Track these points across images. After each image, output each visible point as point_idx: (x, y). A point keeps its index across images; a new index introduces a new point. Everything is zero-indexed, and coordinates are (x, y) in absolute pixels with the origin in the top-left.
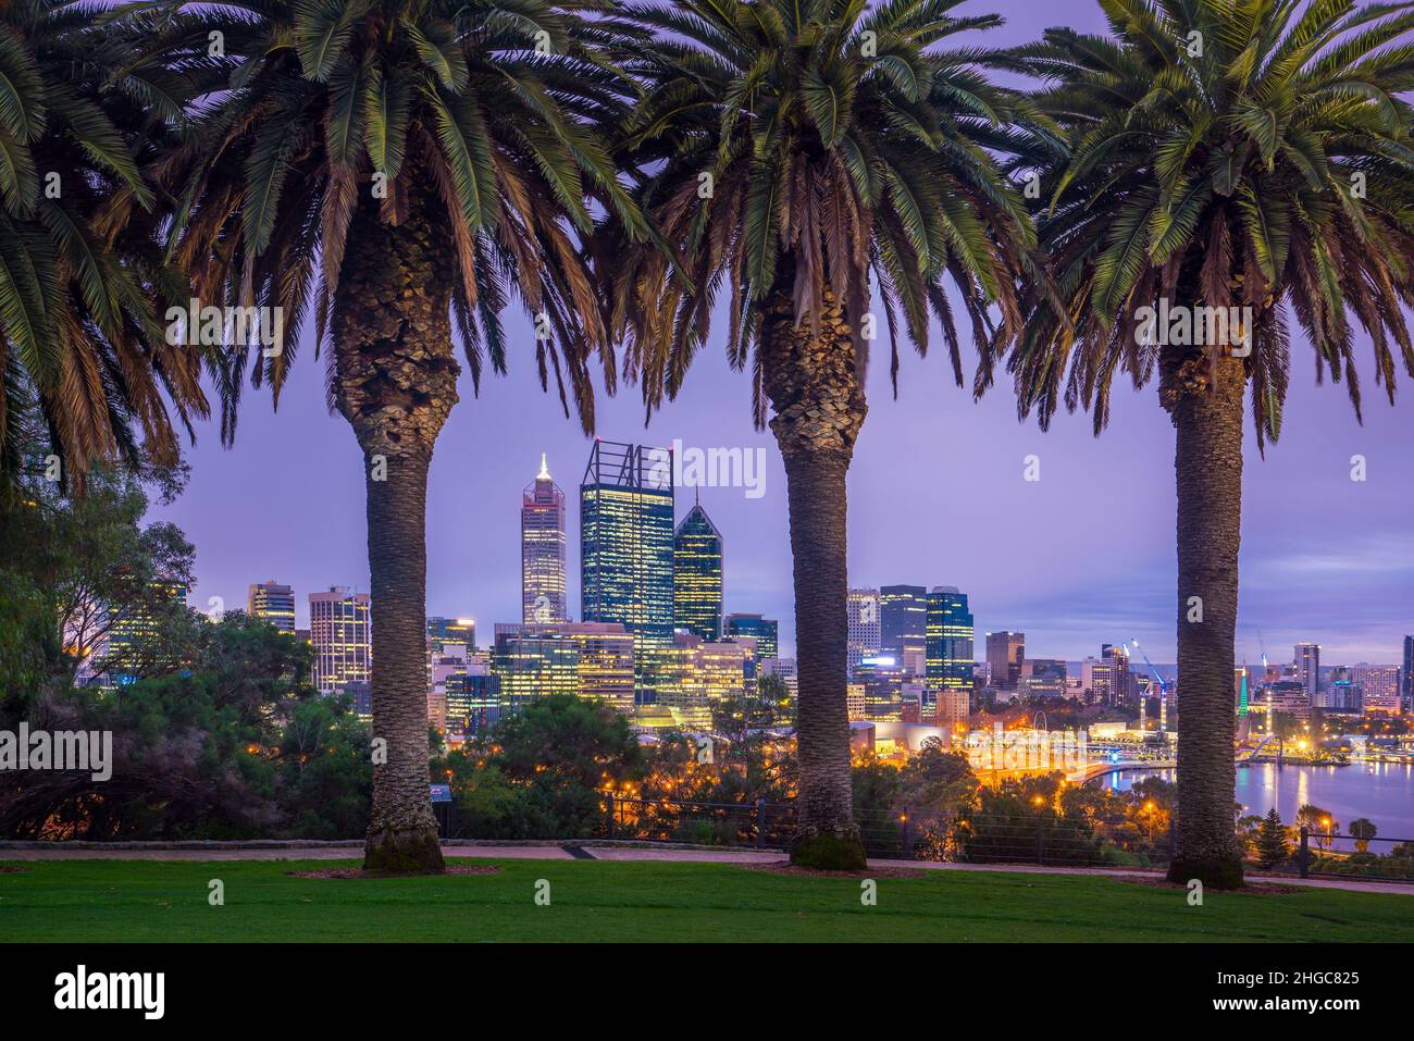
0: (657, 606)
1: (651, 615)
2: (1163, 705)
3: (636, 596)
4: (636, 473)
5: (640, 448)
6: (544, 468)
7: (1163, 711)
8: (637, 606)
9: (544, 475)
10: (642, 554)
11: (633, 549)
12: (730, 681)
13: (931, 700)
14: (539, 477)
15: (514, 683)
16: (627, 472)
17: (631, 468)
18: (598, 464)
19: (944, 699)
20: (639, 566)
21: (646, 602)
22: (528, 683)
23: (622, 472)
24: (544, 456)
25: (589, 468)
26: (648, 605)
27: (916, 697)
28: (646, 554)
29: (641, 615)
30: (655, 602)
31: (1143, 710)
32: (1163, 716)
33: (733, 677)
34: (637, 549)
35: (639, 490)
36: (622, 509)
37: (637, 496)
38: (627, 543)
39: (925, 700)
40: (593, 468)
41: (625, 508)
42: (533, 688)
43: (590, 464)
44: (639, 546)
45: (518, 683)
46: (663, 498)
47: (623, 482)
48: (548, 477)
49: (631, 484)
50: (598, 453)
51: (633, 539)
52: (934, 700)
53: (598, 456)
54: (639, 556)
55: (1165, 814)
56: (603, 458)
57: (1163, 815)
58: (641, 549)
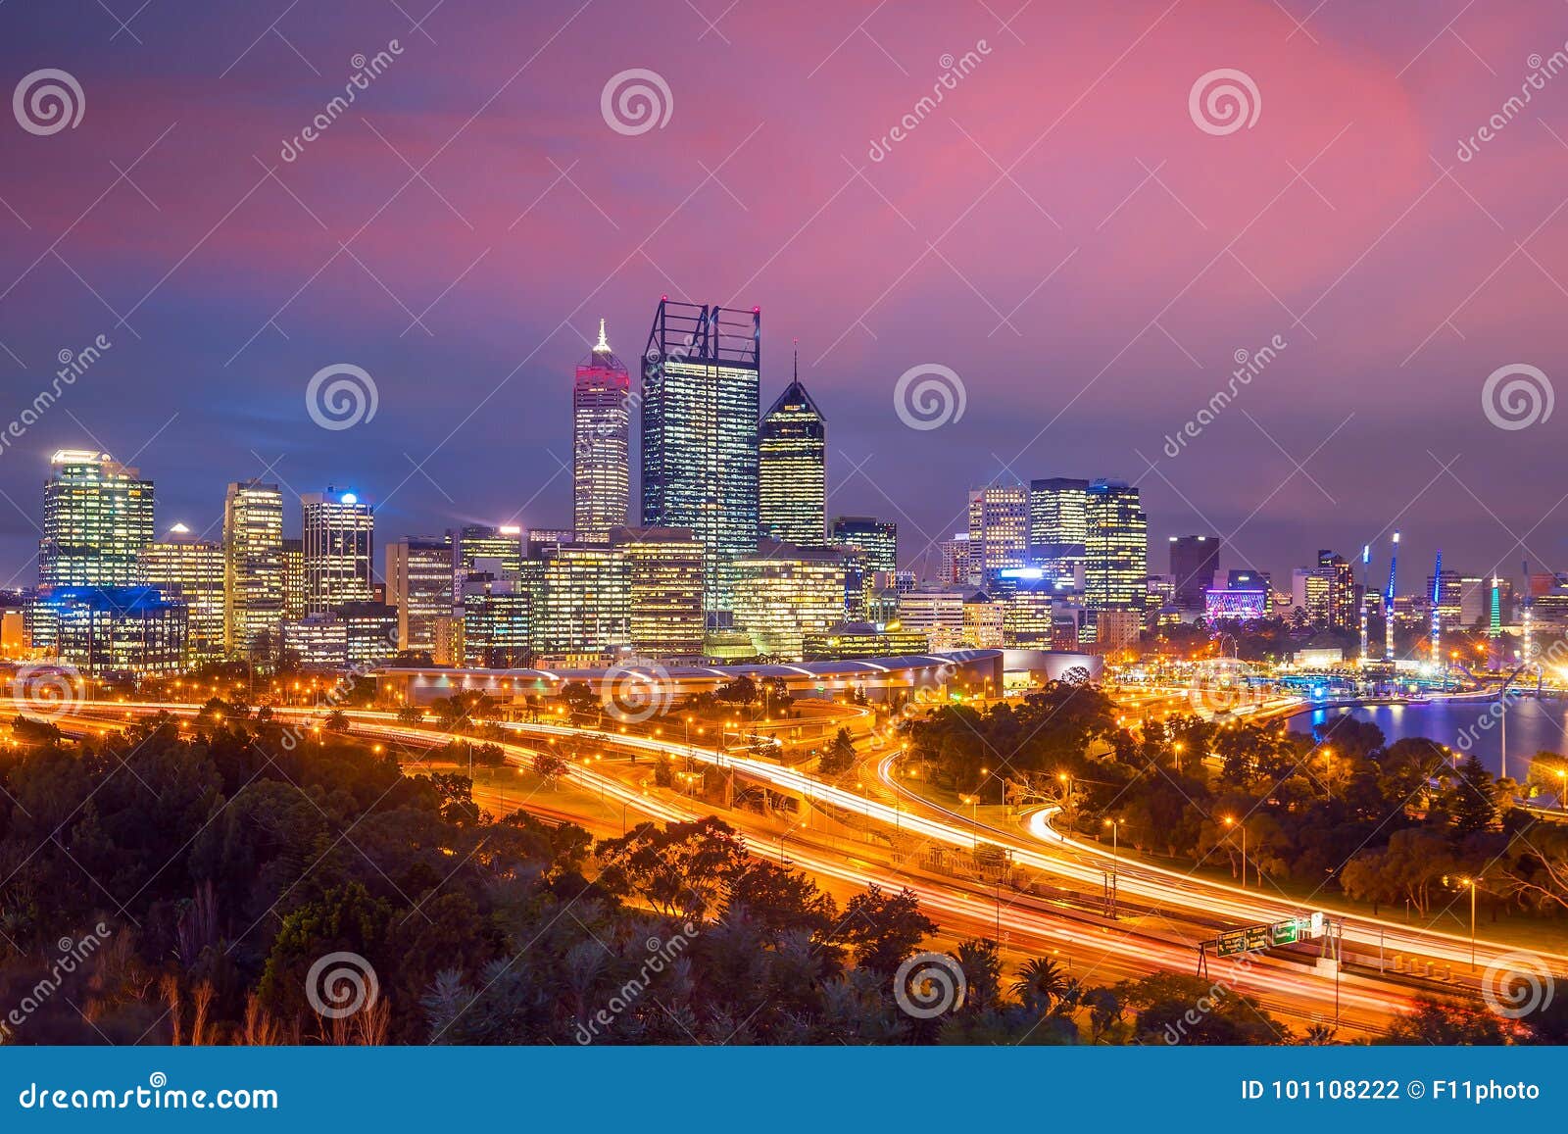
0: (737, 506)
1: (729, 517)
2: (1389, 625)
3: (711, 494)
4: (711, 341)
5: (716, 309)
6: (602, 338)
7: (1390, 633)
8: (712, 506)
9: (602, 346)
10: (717, 441)
11: (707, 435)
12: (827, 600)
13: (1090, 623)
14: (595, 349)
15: (550, 603)
16: (701, 339)
17: (705, 334)
18: (663, 330)
19: (1107, 621)
20: (714, 457)
21: (722, 501)
22: (568, 603)
23: (695, 340)
24: (602, 323)
25: (653, 334)
26: (726, 504)
27: (1071, 619)
28: (723, 442)
29: (715, 517)
30: (734, 502)
31: (1364, 633)
32: (1389, 640)
33: (832, 594)
34: (711, 435)
35: (716, 362)
36: (693, 386)
37: (712, 369)
38: (700, 428)
39: (1082, 622)
40: (658, 335)
41: (697, 383)
42: (574, 609)
43: (654, 330)
44: (714, 431)
45: (555, 603)
46: (746, 371)
47: (696, 353)
48: (607, 348)
49: (706, 355)
50: (663, 316)
51: (707, 422)
52: (1093, 622)
53: (663, 323)
54: (714, 444)
55: (1348, 763)
56: (669, 323)
57: (1346, 765)
58: (717, 435)
